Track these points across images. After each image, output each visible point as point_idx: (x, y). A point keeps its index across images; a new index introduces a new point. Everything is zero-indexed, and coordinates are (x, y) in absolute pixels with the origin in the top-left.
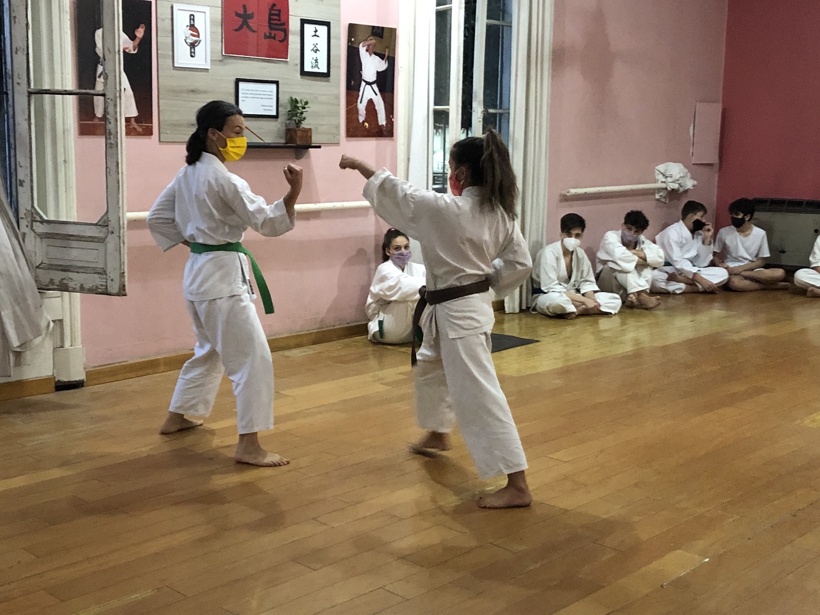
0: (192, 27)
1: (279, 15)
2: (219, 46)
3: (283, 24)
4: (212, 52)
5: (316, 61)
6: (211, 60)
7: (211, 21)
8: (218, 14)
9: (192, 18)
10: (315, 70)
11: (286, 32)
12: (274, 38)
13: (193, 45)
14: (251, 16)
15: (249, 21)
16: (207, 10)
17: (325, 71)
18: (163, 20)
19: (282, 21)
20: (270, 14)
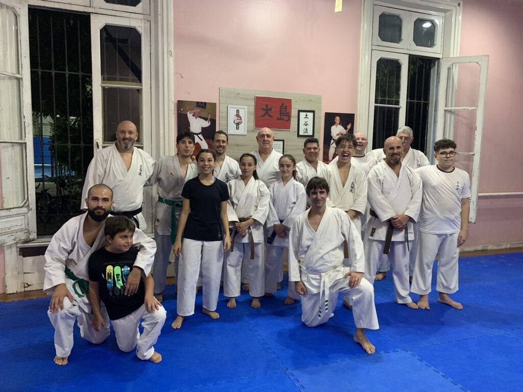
0: (238, 115)
1: (286, 108)
2: (252, 124)
3: (289, 113)
4: (248, 127)
5: (306, 130)
6: (247, 131)
7: (248, 113)
8: (252, 109)
9: (238, 111)
10: (306, 134)
11: (289, 116)
12: (283, 119)
13: (238, 124)
14: (271, 109)
15: (269, 112)
16: (246, 107)
17: (312, 134)
18: (222, 113)
19: (288, 111)
20: (281, 108)
